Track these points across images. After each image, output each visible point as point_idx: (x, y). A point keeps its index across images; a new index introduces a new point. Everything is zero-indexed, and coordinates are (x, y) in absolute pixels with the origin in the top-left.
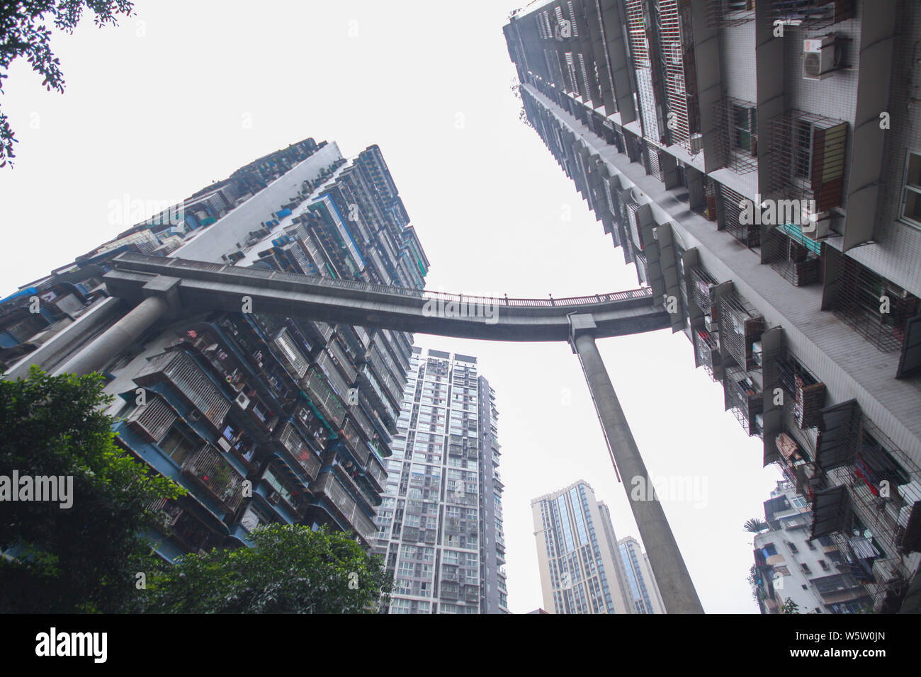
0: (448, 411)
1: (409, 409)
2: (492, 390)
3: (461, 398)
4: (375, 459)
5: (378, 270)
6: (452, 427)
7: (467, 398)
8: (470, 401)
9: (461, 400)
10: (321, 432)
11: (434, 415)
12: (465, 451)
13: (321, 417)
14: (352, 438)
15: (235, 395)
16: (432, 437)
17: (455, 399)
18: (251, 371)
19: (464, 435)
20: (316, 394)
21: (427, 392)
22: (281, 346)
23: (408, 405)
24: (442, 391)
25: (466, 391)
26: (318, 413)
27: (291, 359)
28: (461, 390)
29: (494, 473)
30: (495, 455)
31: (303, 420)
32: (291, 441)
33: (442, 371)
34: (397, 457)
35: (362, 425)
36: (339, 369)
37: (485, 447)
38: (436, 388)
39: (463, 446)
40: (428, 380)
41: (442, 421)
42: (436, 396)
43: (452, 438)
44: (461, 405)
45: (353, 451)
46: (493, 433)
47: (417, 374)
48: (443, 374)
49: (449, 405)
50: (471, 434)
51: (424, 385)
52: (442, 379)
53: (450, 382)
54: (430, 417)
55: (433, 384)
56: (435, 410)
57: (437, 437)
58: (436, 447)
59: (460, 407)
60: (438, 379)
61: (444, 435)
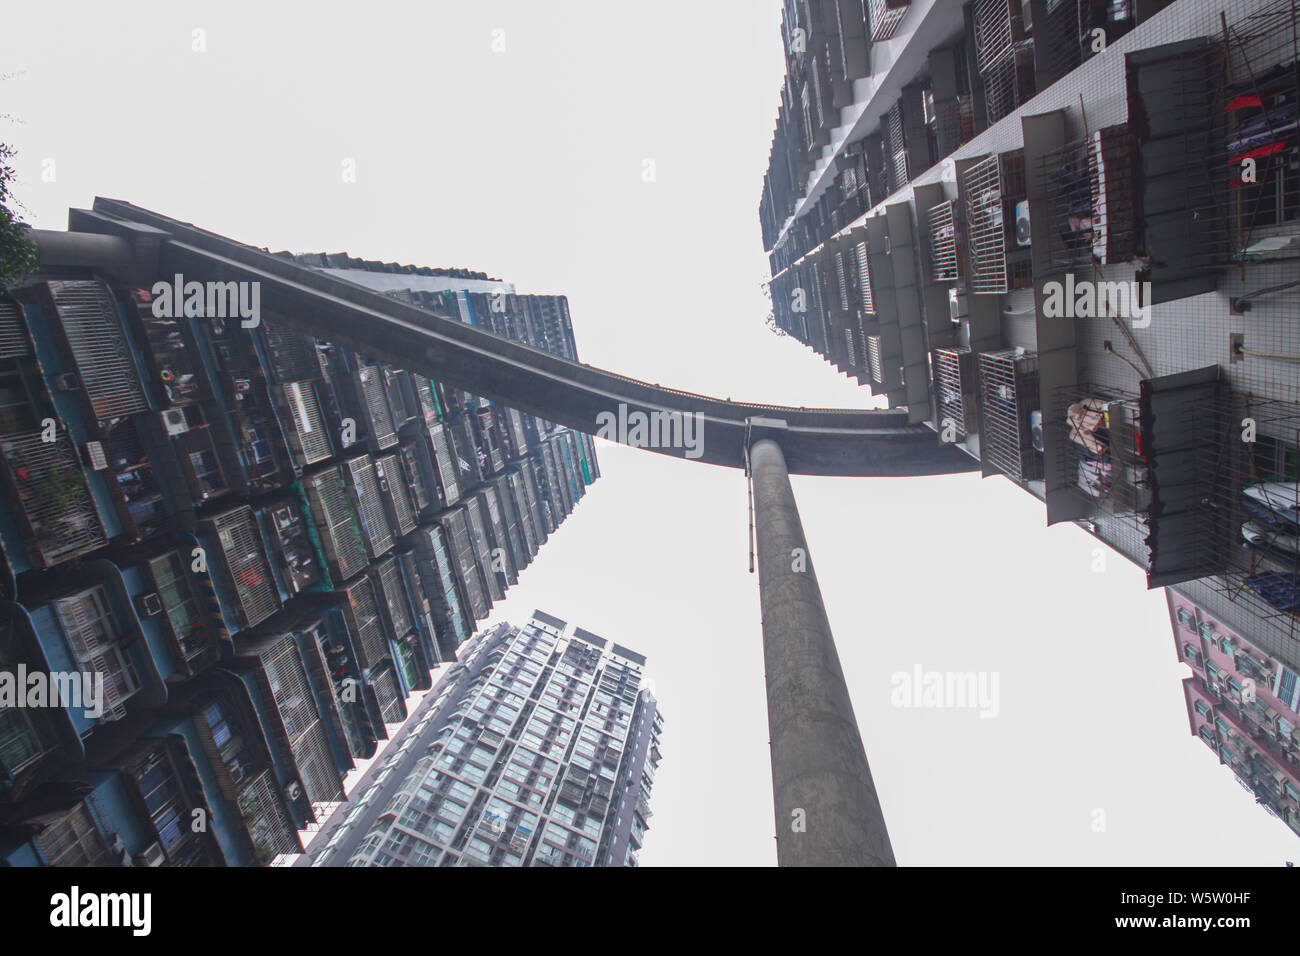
0: (579, 726)
1: (517, 706)
2: (659, 717)
3: (605, 711)
4: (394, 674)
5: (512, 426)
6: (578, 753)
7: (614, 714)
8: (618, 720)
9: (605, 715)
10: (305, 563)
11: (555, 725)
12: (587, 798)
13: (316, 542)
14: (363, 614)
15: (165, 404)
16: (540, 761)
17: (594, 710)
18: (216, 394)
19: (592, 771)
20: (323, 501)
21: (554, 687)
22: (293, 400)
23: (518, 699)
24: (578, 693)
25: (616, 702)
26: (313, 532)
27: (301, 426)
28: (608, 700)
29: (627, 857)
30: (639, 826)
31: (280, 526)
32: (235, 534)
33: (588, 663)
34: (471, 778)
35: (390, 604)
36: (385, 498)
37: (623, 804)
38: (571, 686)
39: (586, 791)
40: (561, 670)
41: (564, 739)
42: (566, 697)
43: (571, 772)
44: (603, 722)
45: (355, 634)
46: (645, 786)
47: (548, 658)
48: (588, 668)
49: (583, 716)
50: (605, 772)
51: (554, 676)
52: (585, 674)
53: (595, 682)
54: (546, 728)
55: (568, 678)
56: (558, 718)
57: (547, 763)
58: (542, 780)
59: (600, 724)
60: (578, 673)
61: (561, 761)
